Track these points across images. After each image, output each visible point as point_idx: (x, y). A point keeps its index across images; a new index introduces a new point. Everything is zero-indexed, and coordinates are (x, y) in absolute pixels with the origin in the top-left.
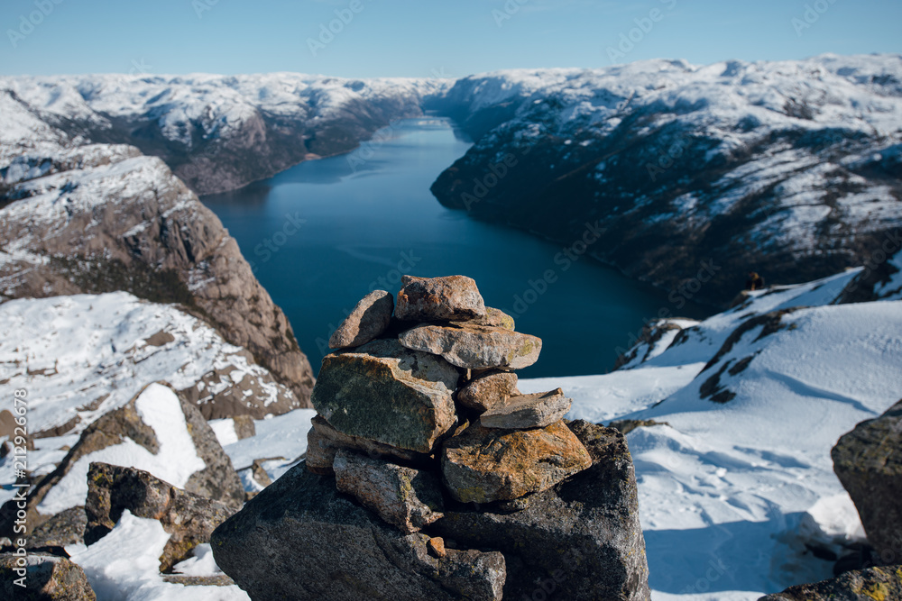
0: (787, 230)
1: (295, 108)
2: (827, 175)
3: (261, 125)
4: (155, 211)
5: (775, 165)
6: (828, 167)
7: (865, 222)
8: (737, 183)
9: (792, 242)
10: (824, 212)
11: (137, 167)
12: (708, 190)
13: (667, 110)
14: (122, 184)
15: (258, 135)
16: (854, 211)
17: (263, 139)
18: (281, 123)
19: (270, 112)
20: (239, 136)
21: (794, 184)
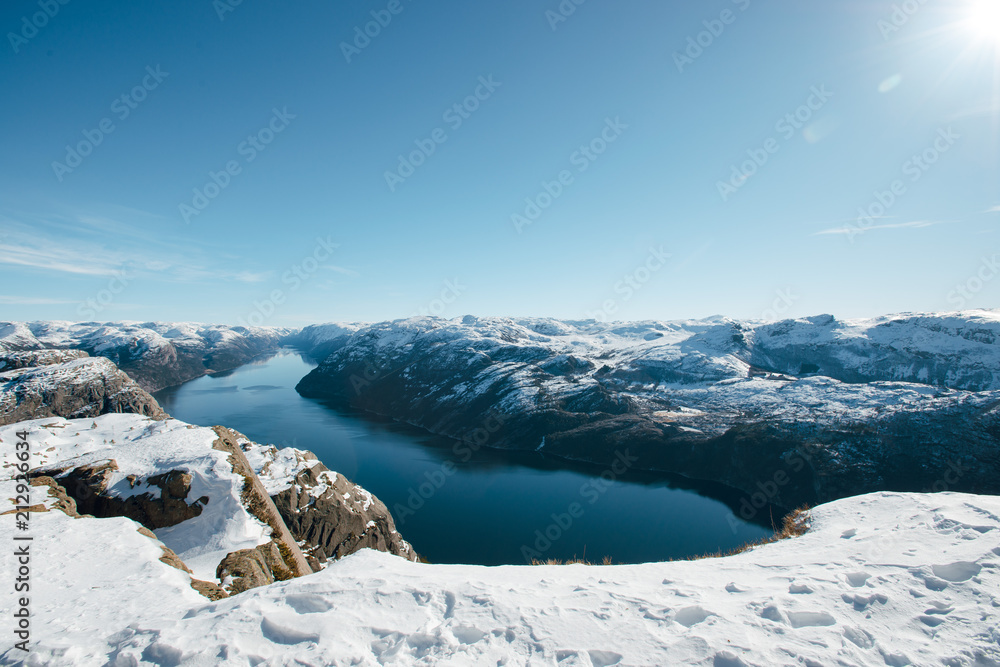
0: (520, 401)
1: (197, 342)
2: (533, 370)
3: (174, 350)
4: (102, 394)
5: (506, 366)
6: (532, 367)
7: (557, 394)
8: (487, 376)
9: (524, 407)
10: (536, 390)
11: (88, 363)
12: (472, 381)
13: (439, 340)
14: (74, 375)
15: (171, 357)
16: (551, 388)
17: (176, 359)
18: (187, 351)
19: (179, 344)
20: (157, 357)
21: (518, 375)
